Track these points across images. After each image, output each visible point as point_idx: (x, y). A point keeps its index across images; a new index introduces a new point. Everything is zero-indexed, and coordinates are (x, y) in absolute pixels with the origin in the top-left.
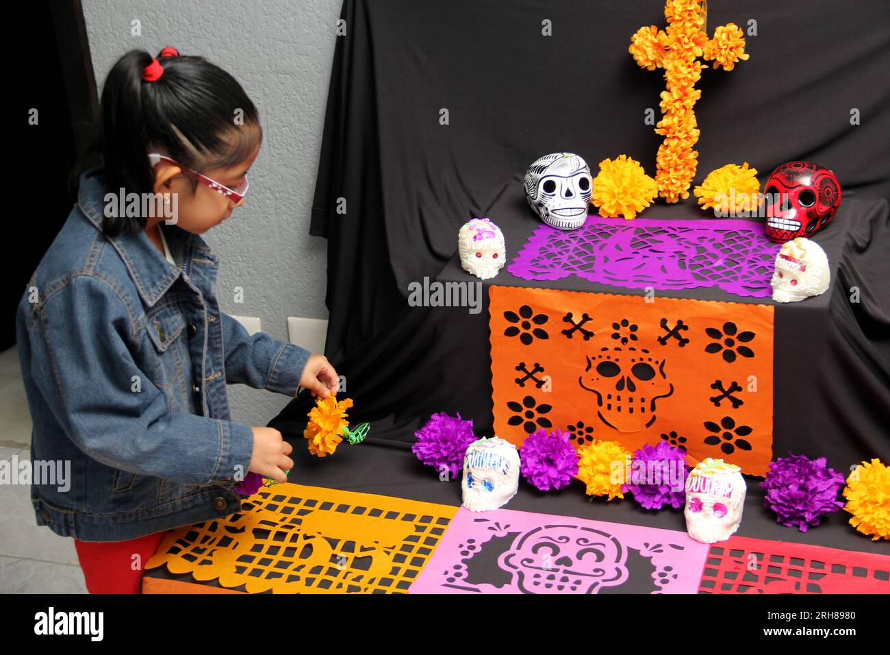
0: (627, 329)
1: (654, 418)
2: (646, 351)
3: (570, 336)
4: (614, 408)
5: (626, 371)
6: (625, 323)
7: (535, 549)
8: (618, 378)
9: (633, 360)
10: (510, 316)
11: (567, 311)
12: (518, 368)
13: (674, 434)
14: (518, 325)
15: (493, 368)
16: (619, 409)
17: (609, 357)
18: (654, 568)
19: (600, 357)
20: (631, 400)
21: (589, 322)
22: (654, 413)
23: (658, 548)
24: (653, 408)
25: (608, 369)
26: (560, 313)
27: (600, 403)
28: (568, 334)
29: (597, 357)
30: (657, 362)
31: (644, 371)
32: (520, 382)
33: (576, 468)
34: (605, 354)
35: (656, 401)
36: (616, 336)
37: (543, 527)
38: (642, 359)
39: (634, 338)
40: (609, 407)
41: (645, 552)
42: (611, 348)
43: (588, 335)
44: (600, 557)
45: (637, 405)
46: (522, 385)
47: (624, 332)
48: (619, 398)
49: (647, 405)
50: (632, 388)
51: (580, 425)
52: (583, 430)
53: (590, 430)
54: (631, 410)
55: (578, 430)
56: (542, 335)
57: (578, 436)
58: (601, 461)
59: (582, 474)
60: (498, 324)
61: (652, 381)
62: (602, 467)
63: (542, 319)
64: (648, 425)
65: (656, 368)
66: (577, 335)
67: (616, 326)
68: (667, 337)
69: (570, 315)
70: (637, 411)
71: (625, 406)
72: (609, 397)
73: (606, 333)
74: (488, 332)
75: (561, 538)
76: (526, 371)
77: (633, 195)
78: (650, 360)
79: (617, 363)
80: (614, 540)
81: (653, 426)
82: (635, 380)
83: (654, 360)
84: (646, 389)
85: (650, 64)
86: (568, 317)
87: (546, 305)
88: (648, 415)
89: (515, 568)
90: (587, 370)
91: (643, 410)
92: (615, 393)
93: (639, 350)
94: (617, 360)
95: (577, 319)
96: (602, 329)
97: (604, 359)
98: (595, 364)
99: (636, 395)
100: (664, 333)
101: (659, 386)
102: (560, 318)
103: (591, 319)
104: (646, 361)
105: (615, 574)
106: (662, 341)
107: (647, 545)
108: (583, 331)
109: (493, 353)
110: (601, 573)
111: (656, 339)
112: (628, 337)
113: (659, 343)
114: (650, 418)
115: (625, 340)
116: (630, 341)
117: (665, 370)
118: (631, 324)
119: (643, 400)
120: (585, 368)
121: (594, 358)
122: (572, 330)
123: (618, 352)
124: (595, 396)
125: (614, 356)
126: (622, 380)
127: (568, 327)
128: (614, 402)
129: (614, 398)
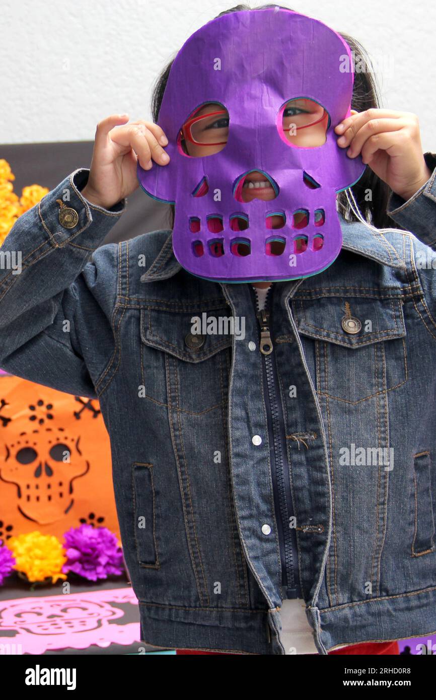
0: (43, 409)
1: (72, 502)
2: (61, 430)
4: (33, 499)
5: (43, 455)
6: (41, 403)
7: (18, 616)
8: (35, 464)
9: (50, 442)
13: (92, 516)
16: (38, 499)
17: (27, 442)
19: (19, 443)
20: (49, 486)
21: (6, 407)
22: (72, 496)
24: (71, 490)
25: (27, 455)
27: (19, 495)
29: (15, 443)
30: (73, 440)
33: (12, 559)
34: (23, 439)
35: (75, 484)
36: (33, 418)
37: (9, 607)
38: (58, 439)
39: (50, 417)
40: (28, 498)
42: (29, 431)
43: (6, 421)
44: (83, 608)
45: (55, 490)
47: (41, 412)
48: (37, 487)
49: (65, 489)
50: (50, 472)
51: (1, 524)
52: (3, 529)
53: (10, 528)
54: (50, 498)
59: (21, 563)
62: (38, 552)
64: (66, 511)
65: (72, 446)
67: (32, 408)
68: (81, 411)
70: (55, 497)
71: (43, 493)
72: (28, 487)
73: (23, 417)
75: (33, 608)
78: (66, 438)
79: (35, 447)
81: (71, 512)
82: (52, 464)
83: (70, 437)
84: (63, 470)
88: (67, 498)
89: (13, 627)
90: (6, 459)
91: (61, 495)
92: (33, 482)
93: (55, 430)
94: (35, 444)
96: (19, 412)
97: (23, 445)
98: (14, 452)
99: (54, 480)
100: (78, 407)
101: (75, 465)
103: (7, 404)
104: (62, 441)
105: (110, 613)
106: (77, 415)
108: (2, 418)
110: (96, 615)
111: (72, 414)
112: (45, 417)
113: (74, 418)
114: (68, 503)
115: (41, 421)
116: (47, 421)
117: (81, 447)
118: (46, 403)
119: (61, 484)
120: (4, 458)
121: (13, 446)
123: (36, 434)
124: (15, 489)
125: (31, 441)
126: (40, 465)
128: (33, 492)
129: (33, 487)
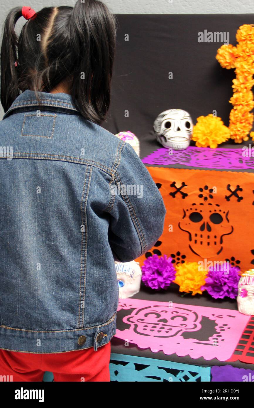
0: (207, 191)
1: (222, 248)
2: (218, 205)
3: (174, 197)
4: (199, 242)
5: (206, 218)
6: (206, 188)
7: (146, 315)
8: (201, 223)
9: (210, 211)
11: (173, 181)
13: (233, 258)
16: (201, 243)
17: (196, 210)
18: (217, 325)
19: (191, 209)
20: (209, 237)
21: (185, 187)
22: (222, 245)
23: (220, 317)
24: (221, 242)
25: (196, 217)
26: (168, 182)
27: (190, 239)
28: (173, 195)
29: (189, 209)
30: (224, 212)
31: (216, 218)
33: (174, 277)
34: (194, 207)
35: (224, 238)
36: (201, 196)
37: (152, 306)
38: (215, 211)
39: (211, 197)
40: (196, 241)
41: (212, 318)
42: (198, 203)
43: (184, 195)
44: (185, 319)
45: (212, 240)
47: (206, 193)
48: (201, 236)
49: (218, 240)
50: (209, 229)
51: (178, 254)
52: (180, 257)
53: (184, 257)
54: (209, 244)
55: (177, 257)
57: (177, 261)
58: (190, 272)
59: (178, 280)
61: (222, 224)
62: (189, 276)
64: (218, 253)
65: (223, 216)
66: (178, 195)
67: (201, 190)
68: (230, 196)
69: (174, 183)
70: (212, 244)
71: (205, 240)
72: (196, 235)
73: (195, 194)
75: (162, 311)
77: (216, 136)
78: (220, 211)
79: (201, 213)
80: (195, 313)
81: (221, 253)
82: (211, 224)
83: (223, 211)
84: (218, 229)
85: (227, 64)
86: (173, 185)
87: (160, 177)
88: (218, 246)
89: (133, 322)
90: (184, 217)
91: (215, 243)
92: (199, 233)
93: (214, 205)
94: (201, 211)
95: (178, 185)
96: (192, 191)
97: (194, 211)
98: (188, 214)
99: (212, 234)
100: (228, 194)
101: (225, 227)
102: (168, 185)
103: (186, 185)
104: (218, 212)
105: (193, 326)
106: (228, 198)
107: (213, 315)
108: (182, 193)
110: (184, 326)
111: (224, 197)
112: (208, 197)
113: (226, 200)
114: (219, 249)
115: (206, 199)
116: (209, 199)
117: (229, 217)
118: (209, 188)
119: (215, 237)
120: (182, 216)
121: (187, 210)
122: (175, 193)
123: (201, 206)
124: (188, 235)
125: (199, 208)
126: (204, 224)
127: (173, 190)
128: (198, 239)
129: (199, 236)
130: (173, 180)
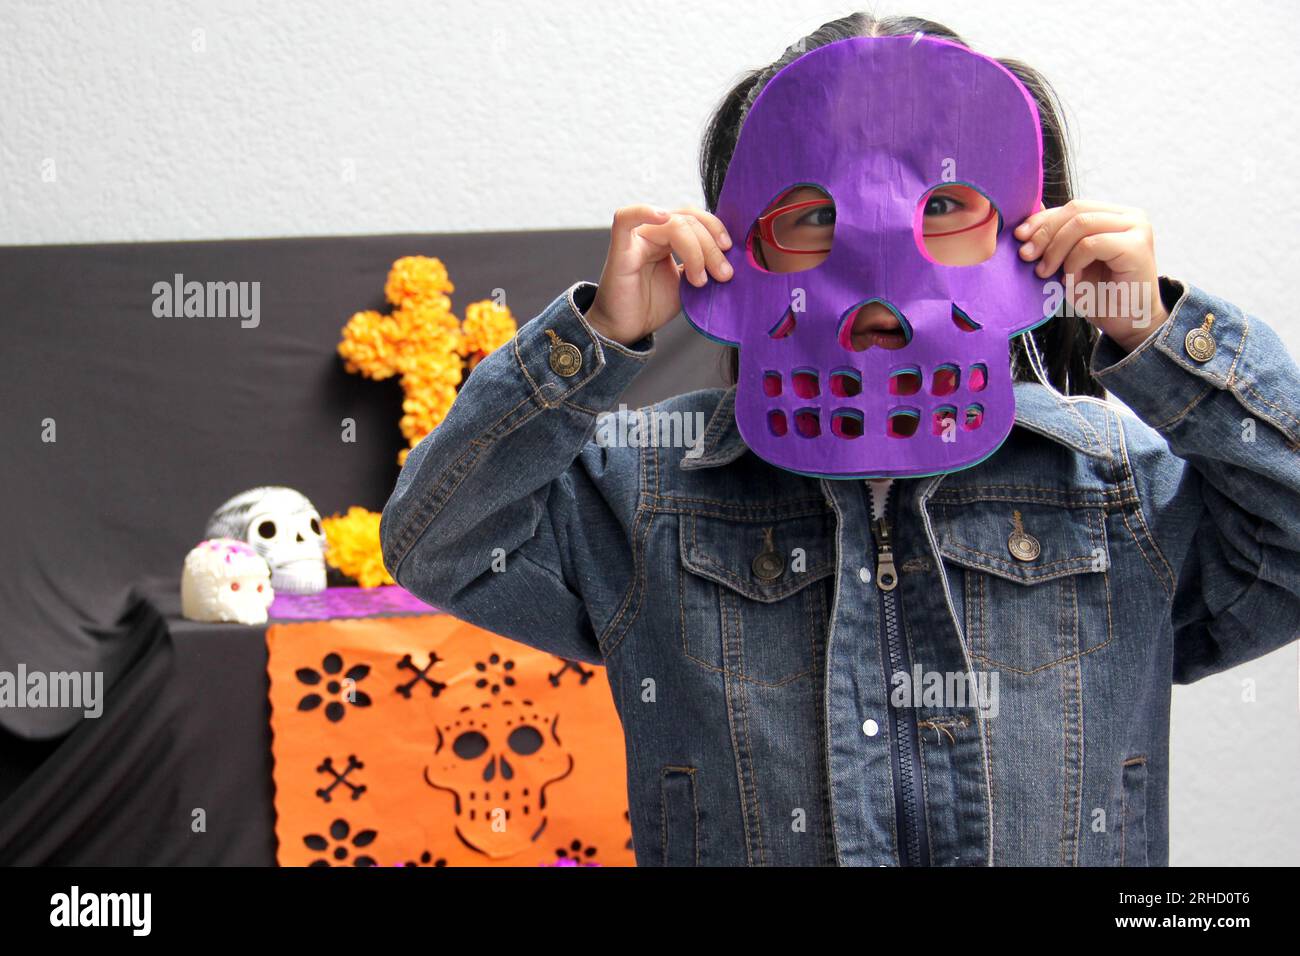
0: (499, 668)
1: (545, 822)
2: (528, 703)
3: (407, 696)
4: (480, 815)
5: (498, 746)
6: (495, 658)
8: (485, 759)
9: (509, 723)
10: (307, 676)
11: (403, 651)
12: (320, 769)
13: (576, 847)
14: (320, 689)
15: (279, 775)
16: (488, 816)
17: (471, 723)
19: (458, 724)
20: (507, 796)
21: (438, 665)
22: (544, 813)
24: (543, 803)
25: (471, 743)
26: (390, 656)
27: (458, 810)
28: (404, 691)
29: (452, 725)
30: (546, 720)
31: (526, 739)
32: (324, 794)
34: (465, 718)
35: (548, 792)
36: (482, 684)
38: (522, 719)
39: (510, 682)
40: (473, 815)
42: (475, 705)
43: (437, 688)
45: (517, 803)
46: (328, 799)
47: (494, 674)
48: (487, 797)
49: (533, 801)
50: (508, 773)
51: (424, 859)
52: (432, 864)
54: (508, 815)
56: (363, 700)
60: (285, 690)
61: (540, 753)
63: (360, 672)
64: (535, 837)
65: (545, 730)
66: (421, 690)
67: (481, 667)
68: (561, 673)
69: (408, 657)
70: (518, 813)
71: (498, 807)
72: (473, 796)
73: (465, 681)
74: (268, 709)
76: (333, 772)
78: (536, 717)
79: (485, 732)
81: (542, 838)
82: (513, 759)
83: (542, 716)
84: (533, 769)
86: (406, 662)
87: (365, 645)
88: (536, 815)
90: (437, 751)
91: (526, 810)
92: (481, 788)
93: (518, 703)
94: (484, 726)
95: (421, 661)
96: (459, 675)
97: (465, 728)
98: (449, 739)
99: (515, 786)
100: (556, 667)
101: (550, 761)
102: (392, 664)
103: (441, 660)
104: (530, 722)
106: (554, 680)
108: (431, 683)
109: (279, 748)
111: (546, 677)
112: (501, 683)
113: (549, 684)
114: (537, 824)
115: (496, 689)
116: (504, 688)
117: (560, 732)
118: (504, 659)
119: (526, 792)
120: (433, 748)
121: (448, 729)
122: (411, 684)
123: (486, 710)
124: (451, 799)
125: (479, 720)
126: (493, 761)
127: (406, 677)
128: (480, 805)
129: (480, 796)
130: (401, 651)
